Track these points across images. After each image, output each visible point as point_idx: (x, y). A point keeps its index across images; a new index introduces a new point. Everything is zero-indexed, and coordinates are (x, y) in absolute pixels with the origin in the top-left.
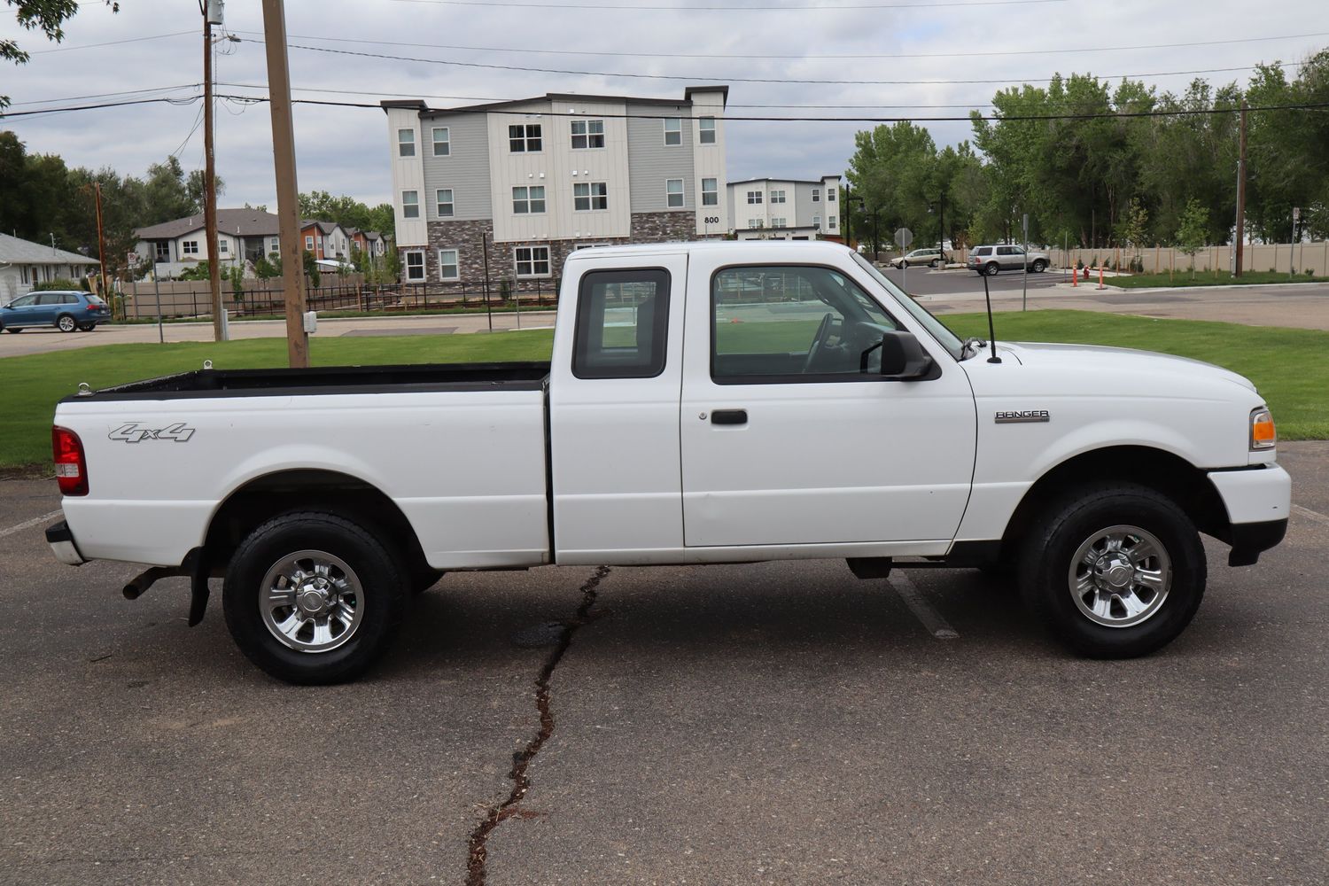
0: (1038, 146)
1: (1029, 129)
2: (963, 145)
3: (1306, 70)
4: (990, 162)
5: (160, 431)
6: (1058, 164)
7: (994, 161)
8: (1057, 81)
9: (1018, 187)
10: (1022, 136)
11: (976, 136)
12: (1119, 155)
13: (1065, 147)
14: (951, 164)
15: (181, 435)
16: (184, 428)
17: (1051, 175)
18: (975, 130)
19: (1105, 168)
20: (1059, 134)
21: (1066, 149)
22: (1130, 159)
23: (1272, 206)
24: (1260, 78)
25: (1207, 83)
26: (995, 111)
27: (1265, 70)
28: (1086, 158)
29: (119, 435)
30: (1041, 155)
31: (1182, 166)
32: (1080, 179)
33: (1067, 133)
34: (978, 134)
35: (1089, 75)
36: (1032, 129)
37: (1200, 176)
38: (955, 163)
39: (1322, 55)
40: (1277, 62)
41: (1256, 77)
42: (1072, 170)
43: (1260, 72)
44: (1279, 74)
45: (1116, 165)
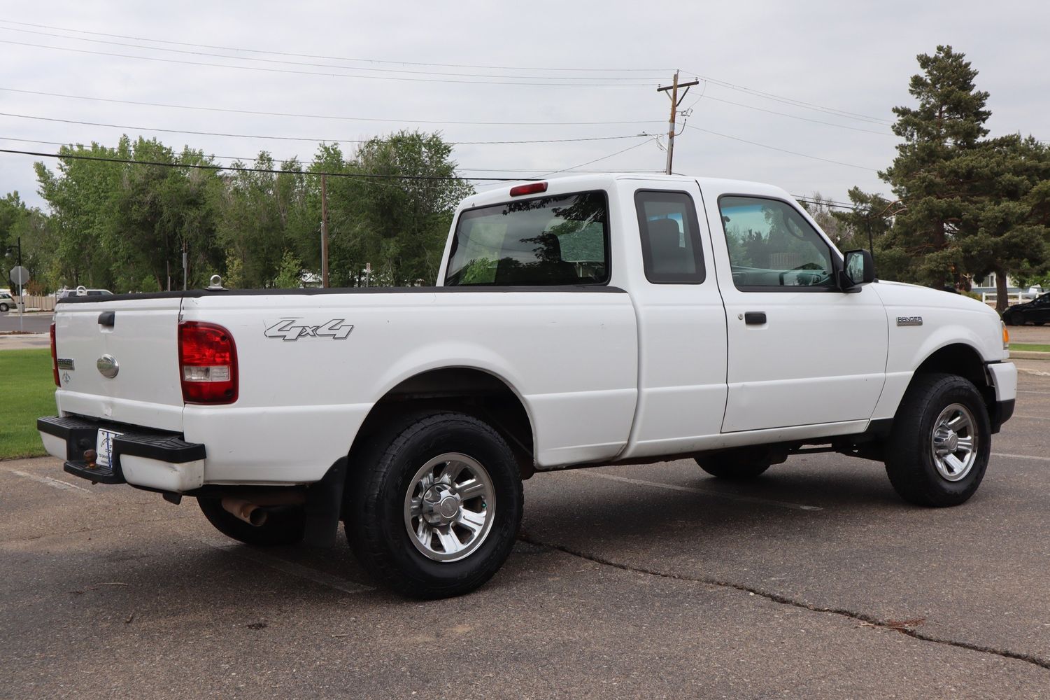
0: (113, 200)
1: (100, 183)
2: (12, 195)
3: (361, 151)
4: (54, 213)
5: (318, 327)
6: (134, 217)
7: (58, 212)
8: (124, 142)
9: (86, 237)
10: (93, 189)
11: (41, 186)
12: (193, 213)
13: (139, 202)
14: (8, 213)
15: (338, 331)
16: (342, 324)
17: (127, 225)
18: (39, 181)
19: (180, 223)
20: (133, 189)
21: (141, 204)
22: (204, 216)
23: (336, 262)
24: (323, 155)
25: (270, 156)
26: (60, 165)
27: (327, 149)
28: (161, 213)
29: (274, 332)
30: (117, 208)
31: (257, 224)
32: (156, 232)
33: (141, 189)
34: (43, 184)
35: (155, 140)
36: (104, 184)
37: (273, 234)
38: (13, 211)
39: (373, 142)
40: (336, 144)
41: (320, 154)
42: (147, 225)
43: (323, 150)
44: (338, 154)
45: (191, 222)
